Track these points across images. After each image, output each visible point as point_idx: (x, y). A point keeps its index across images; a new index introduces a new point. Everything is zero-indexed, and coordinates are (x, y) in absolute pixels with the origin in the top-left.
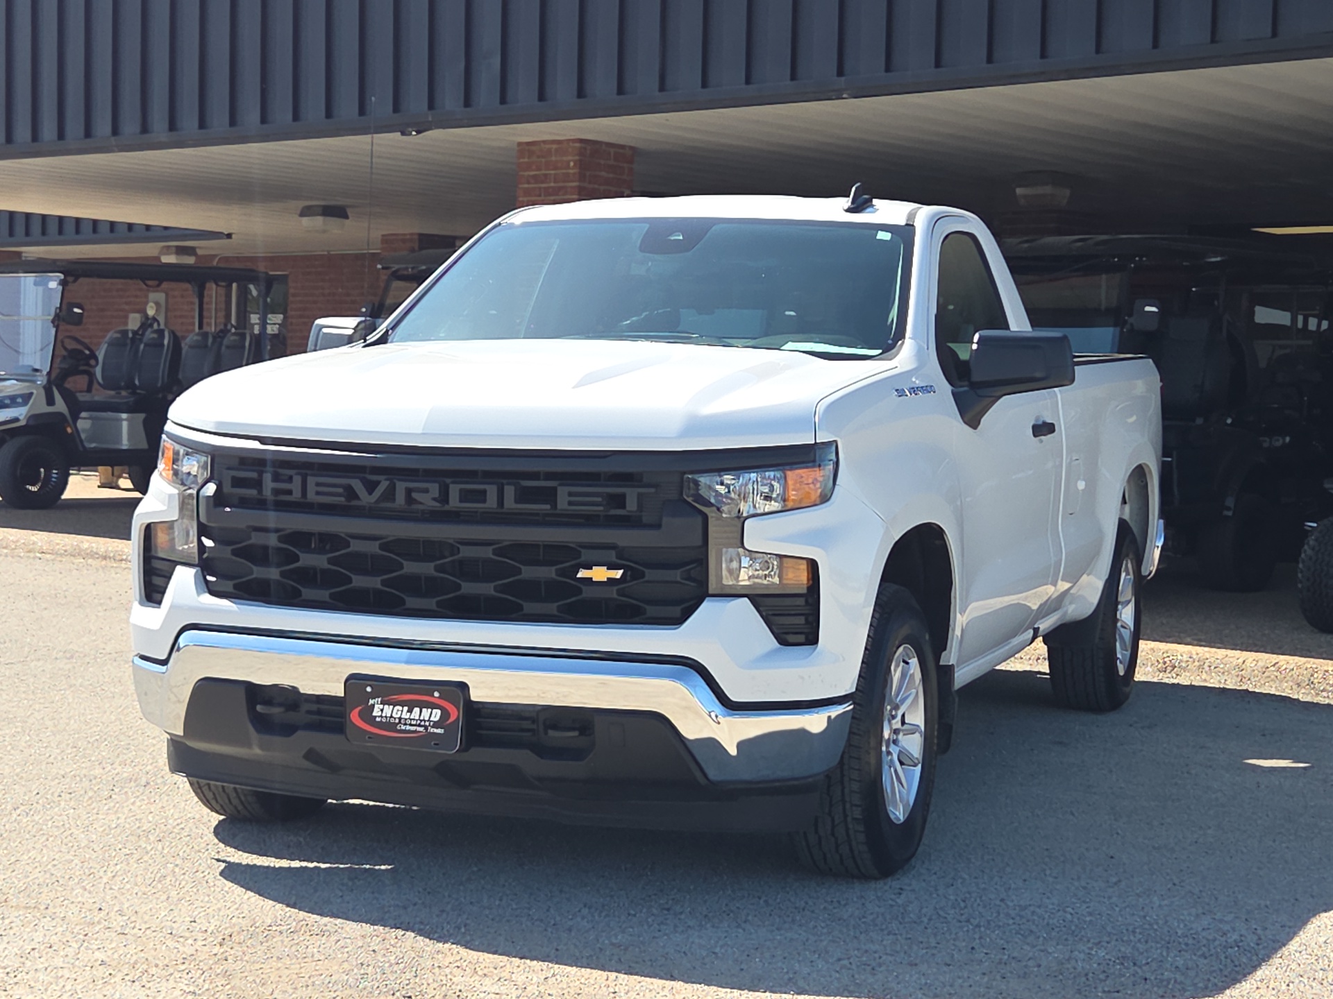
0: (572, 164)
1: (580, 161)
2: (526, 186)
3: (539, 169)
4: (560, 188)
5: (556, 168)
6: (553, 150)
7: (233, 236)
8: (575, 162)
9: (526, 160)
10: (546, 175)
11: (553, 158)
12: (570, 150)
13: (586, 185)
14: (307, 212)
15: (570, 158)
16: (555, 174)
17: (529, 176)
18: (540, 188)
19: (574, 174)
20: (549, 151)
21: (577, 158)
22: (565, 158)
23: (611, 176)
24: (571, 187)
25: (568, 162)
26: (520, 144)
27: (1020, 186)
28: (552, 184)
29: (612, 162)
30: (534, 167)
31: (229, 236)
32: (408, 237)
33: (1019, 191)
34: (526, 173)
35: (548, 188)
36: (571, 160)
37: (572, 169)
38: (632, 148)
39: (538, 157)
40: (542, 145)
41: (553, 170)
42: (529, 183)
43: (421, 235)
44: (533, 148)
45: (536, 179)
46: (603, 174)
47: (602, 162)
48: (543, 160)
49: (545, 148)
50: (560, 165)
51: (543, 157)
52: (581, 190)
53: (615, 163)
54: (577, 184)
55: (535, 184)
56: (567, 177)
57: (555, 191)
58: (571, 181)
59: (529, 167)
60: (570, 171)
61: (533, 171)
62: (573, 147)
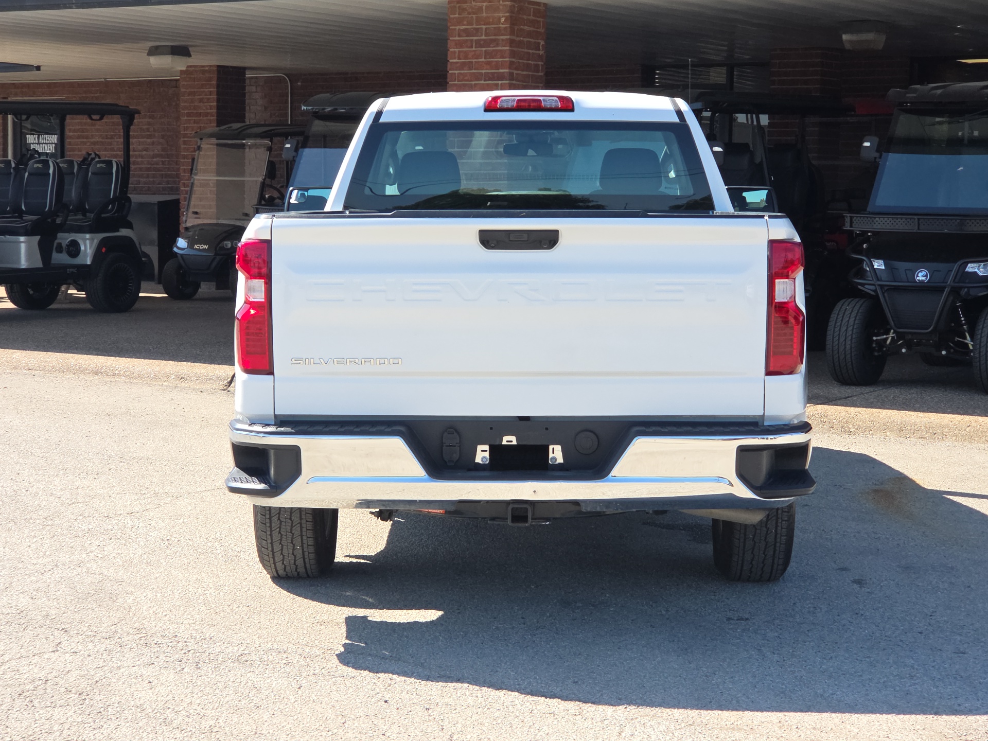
0: (503, 20)
1: (511, 17)
2: (457, 38)
3: (470, 23)
4: (492, 41)
5: (488, 24)
6: (484, 8)
7: (41, 68)
8: (506, 18)
9: (457, 16)
10: (477, 30)
11: (484, 15)
12: (501, 7)
13: (515, 38)
14: (154, 51)
15: (501, 15)
16: (486, 29)
17: (459, 29)
18: (472, 41)
19: (506, 28)
20: (480, 8)
21: (508, 14)
22: (496, 15)
23: (532, 29)
24: (503, 40)
25: (499, 18)
26: (450, 2)
27: (845, 33)
28: (483, 37)
29: (531, 17)
30: (465, 23)
31: (38, 68)
32: (207, 68)
33: (845, 37)
34: (457, 28)
35: (480, 40)
37: (502, 24)
38: (545, 4)
39: (469, 13)
40: (473, 3)
41: (484, 25)
42: (459, 36)
44: (465, 5)
45: (467, 32)
46: (526, 28)
47: (525, 17)
48: (474, 16)
49: (475, 5)
50: (491, 20)
51: (474, 14)
52: (512, 42)
53: (534, 18)
54: (508, 37)
55: (467, 36)
56: (498, 32)
57: (487, 43)
58: (503, 35)
59: (460, 22)
60: (501, 25)
61: (464, 25)
62: (504, 5)
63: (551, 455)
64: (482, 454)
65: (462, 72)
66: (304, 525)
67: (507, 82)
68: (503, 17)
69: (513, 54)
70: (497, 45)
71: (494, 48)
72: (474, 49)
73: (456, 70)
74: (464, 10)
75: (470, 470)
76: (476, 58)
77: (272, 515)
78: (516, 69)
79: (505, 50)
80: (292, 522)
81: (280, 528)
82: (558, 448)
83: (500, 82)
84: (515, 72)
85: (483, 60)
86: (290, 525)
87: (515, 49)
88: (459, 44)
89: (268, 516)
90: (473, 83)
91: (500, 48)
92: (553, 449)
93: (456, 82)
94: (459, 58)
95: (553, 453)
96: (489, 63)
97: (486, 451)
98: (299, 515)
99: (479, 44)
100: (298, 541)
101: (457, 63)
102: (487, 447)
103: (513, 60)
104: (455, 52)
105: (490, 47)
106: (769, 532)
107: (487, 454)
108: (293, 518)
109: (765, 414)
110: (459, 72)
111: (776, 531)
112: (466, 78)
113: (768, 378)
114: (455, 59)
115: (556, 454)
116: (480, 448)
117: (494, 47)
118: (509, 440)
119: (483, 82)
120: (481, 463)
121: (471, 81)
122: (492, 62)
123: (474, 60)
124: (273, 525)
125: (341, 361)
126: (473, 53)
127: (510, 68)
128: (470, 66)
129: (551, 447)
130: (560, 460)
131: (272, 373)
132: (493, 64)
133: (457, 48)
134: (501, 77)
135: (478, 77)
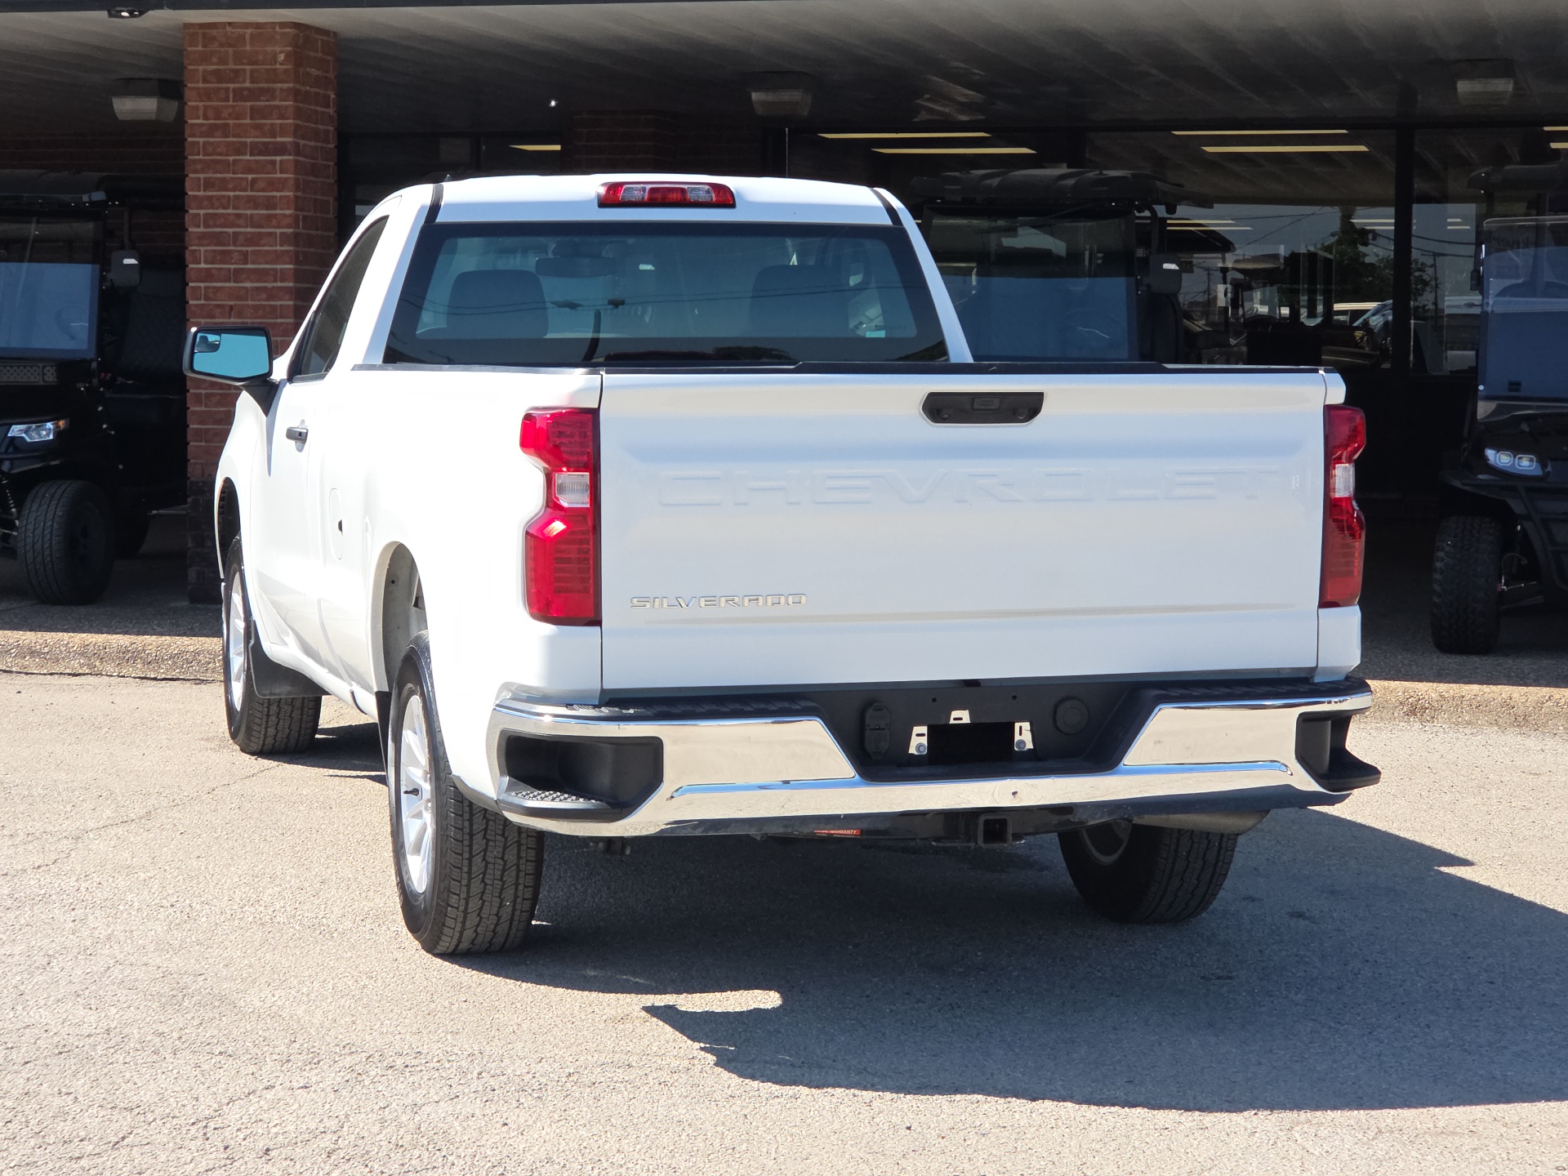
0: (282, 57)
1: (295, 53)
2: (201, 85)
3: (223, 62)
4: (262, 91)
5: (254, 63)
6: (247, 37)
8: (288, 55)
9: (200, 48)
10: (236, 72)
11: (249, 48)
12: (278, 37)
13: (300, 86)
15: (278, 49)
16: (252, 71)
17: (205, 71)
18: (227, 90)
19: (286, 71)
20: (243, 37)
21: (290, 49)
22: (269, 49)
23: (319, 73)
24: (282, 90)
25: (276, 54)
26: (187, 26)
27: (757, 90)
28: (247, 84)
29: (319, 54)
30: (214, 60)
33: (755, 96)
34: (201, 68)
35: (242, 89)
37: (281, 64)
38: (335, 34)
39: (222, 45)
40: (229, 29)
41: (249, 64)
42: (205, 81)
44: (214, 32)
45: (219, 76)
46: (313, 71)
47: (312, 54)
48: (231, 50)
49: (232, 32)
50: (261, 58)
51: (230, 46)
52: (296, 94)
53: (322, 56)
54: (291, 85)
55: (218, 83)
56: (273, 76)
57: (253, 95)
58: (280, 82)
59: (205, 58)
60: (278, 66)
61: (213, 64)
62: (282, 34)
63: (1017, 737)
64: (919, 740)
65: (212, 140)
66: (522, 867)
67: (291, 157)
68: (281, 52)
69: (299, 113)
70: (273, 98)
71: (267, 103)
72: (231, 103)
73: (200, 137)
74: (213, 38)
75: (900, 765)
76: (234, 119)
77: (474, 854)
78: (303, 138)
79: (287, 107)
80: (505, 862)
81: (484, 873)
82: (1026, 726)
83: (278, 158)
84: (302, 142)
85: (248, 121)
86: (501, 867)
87: (301, 105)
88: (206, 95)
89: (466, 855)
90: (231, 158)
91: (276, 103)
92: (1021, 728)
93: (201, 157)
94: (206, 118)
95: (1021, 734)
96: (257, 127)
97: (923, 735)
98: (516, 852)
99: (239, 95)
100: (509, 893)
101: (203, 125)
102: (924, 729)
103: (298, 122)
104: (197, 108)
105: (260, 101)
107: (924, 740)
108: (506, 857)
109: (1319, 665)
110: (205, 139)
111: (1220, 844)
112: (219, 150)
113: (1322, 611)
114: (198, 118)
115: (1024, 735)
116: (917, 730)
117: (267, 101)
118: (961, 716)
119: (248, 157)
120: (916, 753)
121: (227, 155)
122: (265, 124)
123: (231, 122)
124: (474, 869)
125: (711, 601)
126: (231, 110)
127: (295, 137)
128: (225, 130)
129: (1017, 725)
130: (1030, 745)
131: (598, 622)
132: (266, 128)
133: (201, 101)
134: (281, 149)
135: (239, 149)
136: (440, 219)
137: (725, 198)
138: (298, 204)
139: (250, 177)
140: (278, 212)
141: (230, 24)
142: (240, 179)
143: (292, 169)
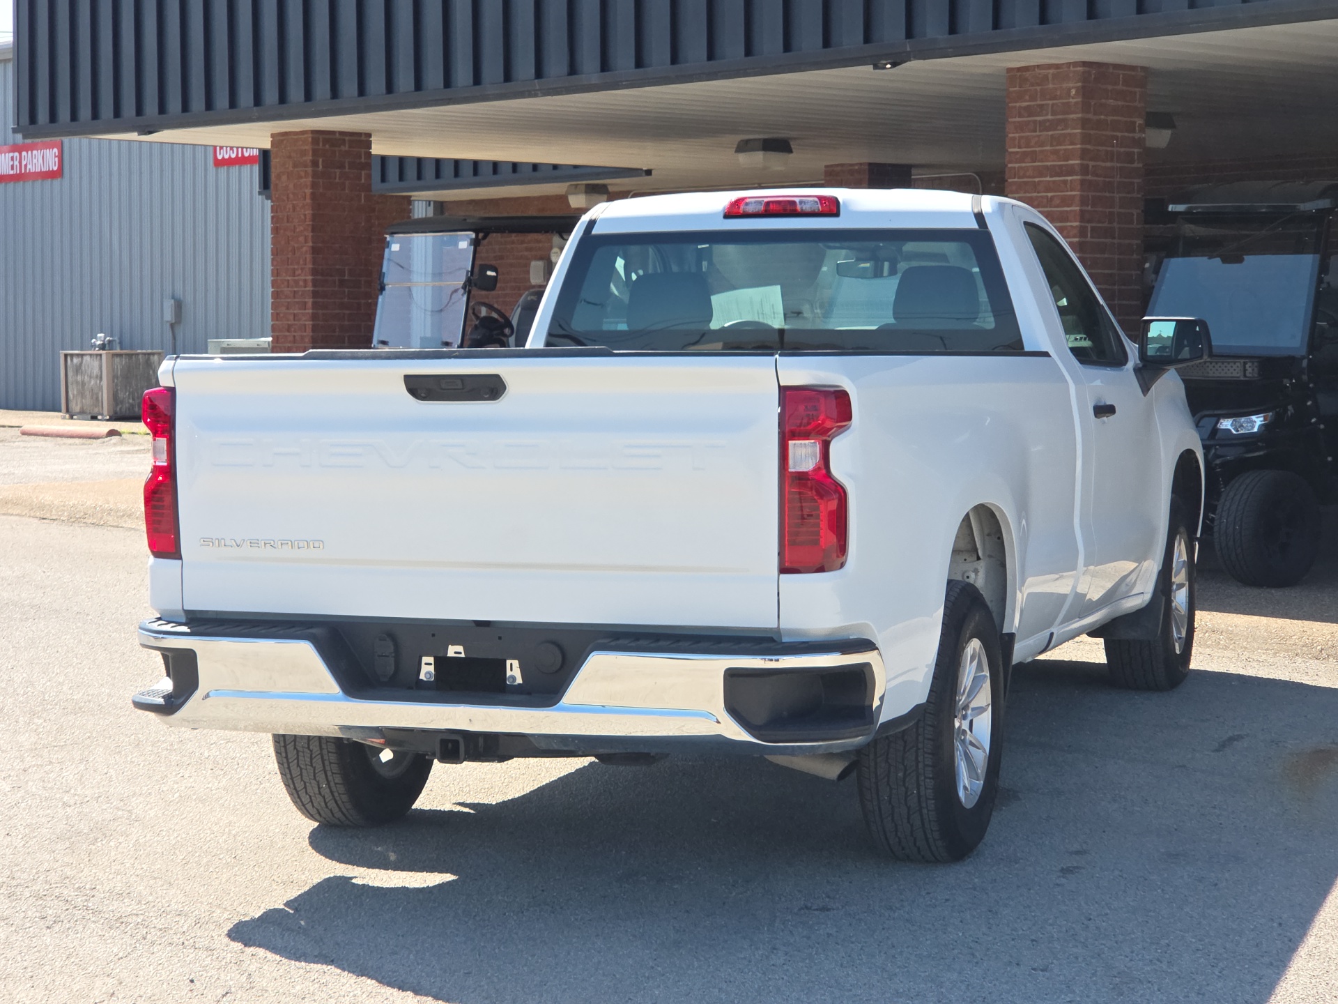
0: (1073, 92)
1: (1083, 87)
2: (1018, 119)
3: (1033, 98)
4: (1060, 121)
5: (1054, 98)
6: (1050, 77)
7: (653, 172)
8: (1077, 89)
9: (1017, 89)
10: (1041, 106)
11: (1051, 86)
12: (1071, 75)
13: (1090, 116)
14: (743, 147)
15: (1071, 85)
16: (1053, 105)
17: (1020, 107)
18: (1035, 122)
19: (1076, 103)
20: (1046, 77)
21: (1080, 84)
22: (1065, 85)
23: (1120, 103)
24: (1073, 119)
25: (1069, 90)
26: (1009, 70)
28: (1049, 117)
29: (1120, 87)
30: (1027, 97)
31: (649, 172)
32: (856, 167)
34: (1018, 105)
35: (1045, 121)
36: (1073, 86)
37: (1073, 98)
38: (1144, 69)
39: (1032, 85)
41: (1050, 100)
42: (1020, 115)
43: (870, 164)
44: (1027, 74)
45: (1030, 111)
46: (1111, 102)
47: (1110, 87)
48: (1038, 88)
49: (1040, 74)
50: (1058, 93)
51: (1038, 85)
52: (1084, 123)
53: (1125, 88)
54: (1080, 115)
55: (1029, 116)
56: (1067, 108)
57: (1053, 125)
58: (1073, 113)
59: (1020, 97)
60: (1071, 100)
61: (1026, 101)
62: (1074, 72)
63: (509, 673)
64: (427, 669)
65: (1024, 165)
66: (326, 757)
67: (1079, 177)
68: (1073, 88)
69: (1086, 139)
70: (1066, 127)
71: (1063, 132)
72: (1038, 133)
73: (1016, 163)
74: (1027, 82)
75: (410, 688)
76: (1039, 146)
77: (287, 743)
79: (1075, 134)
80: (311, 751)
81: (297, 758)
82: (516, 663)
83: (1069, 178)
84: (1091, 163)
85: (1048, 148)
86: (309, 755)
87: (1089, 132)
88: (1020, 127)
89: (282, 744)
90: (1037, 180)
91: (1069, 131)
92: (511, 664)
93: (1016, 180)
94: (1019, 147)
95: (511, 670)
96: (1055, 152)
97: (431, 664)
99: (1044, 126)
101: (1017, 152)
102: (431, 660)
103: (1089, 147)
104: (1014, 139)
105: (1058, 130)
106: (909, 793)
107: (432, 669)
108: (311, 747)
109: (781, 627)
110: (1019, 165)
112: (1028, 174)
113: (783, 576)
114: (1015, 147)
115: (514, 671)
116: (425, 659)
117: (1063, 130)
119: (1048, 179)
120: (425, 679)
121: (1035, 177)
122: (1061, 150)
123: (1037, 149)
124: (289, 756)
125: (254, 543)
126: (1037, 139)
127: (1082, 159)
128: (1034, 157)
129: (508, 662)
130: (519, 680)
131: (180, 558)
132: (1062, 152)
133: (1017, 133)
134: (1070, 171)
135: (1041, 172)
136: (594, 232)
137: (831, 208)
138: (1082, 216)
139: (1050, 195)
140: (1069, 224)
141: (1038, 66)
142: (1042, 197)
143: (1079, 187)
